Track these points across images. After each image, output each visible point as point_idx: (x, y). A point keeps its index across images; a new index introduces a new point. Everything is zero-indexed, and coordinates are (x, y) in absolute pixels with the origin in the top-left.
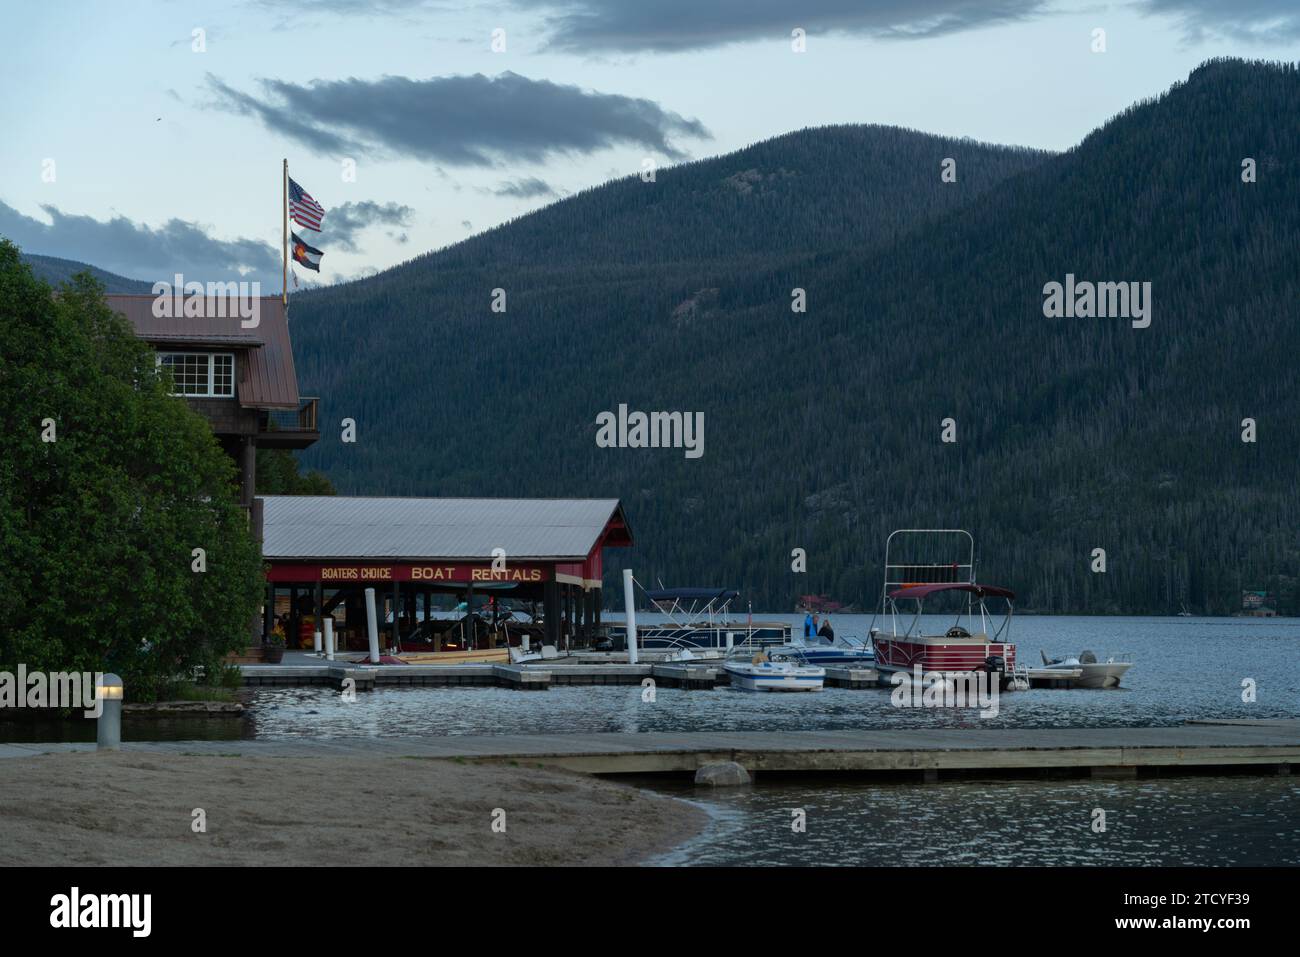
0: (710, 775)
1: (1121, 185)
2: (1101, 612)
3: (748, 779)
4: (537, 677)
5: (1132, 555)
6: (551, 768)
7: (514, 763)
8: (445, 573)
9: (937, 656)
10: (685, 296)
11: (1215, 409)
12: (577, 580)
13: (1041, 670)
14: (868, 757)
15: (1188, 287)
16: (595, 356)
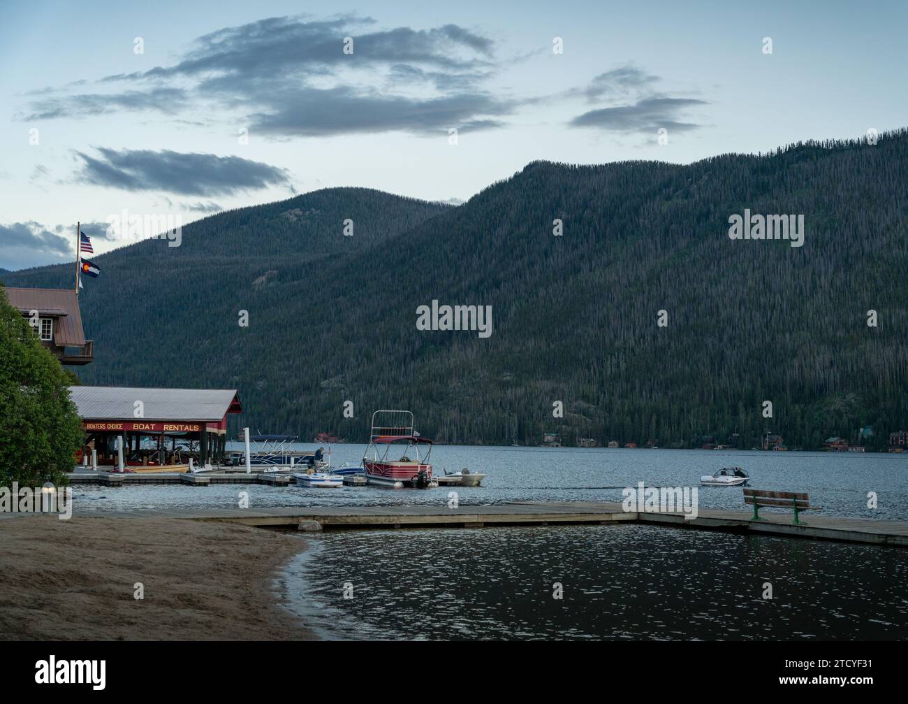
0: (305, 526)
1: (488, 223)
2: (472, 444)
3: (321, 528)
4: (203, 480)
5: (489, 414)
6: (237, 523)
7: (221, 521)
8: (150, 427)
9: (395, 471)
10: (260, 274)
11: (533, 339)
12: (215, 430)
13: (443, 478)
14: (372, 519)
15: (520, 278)
16: (211, 305)
